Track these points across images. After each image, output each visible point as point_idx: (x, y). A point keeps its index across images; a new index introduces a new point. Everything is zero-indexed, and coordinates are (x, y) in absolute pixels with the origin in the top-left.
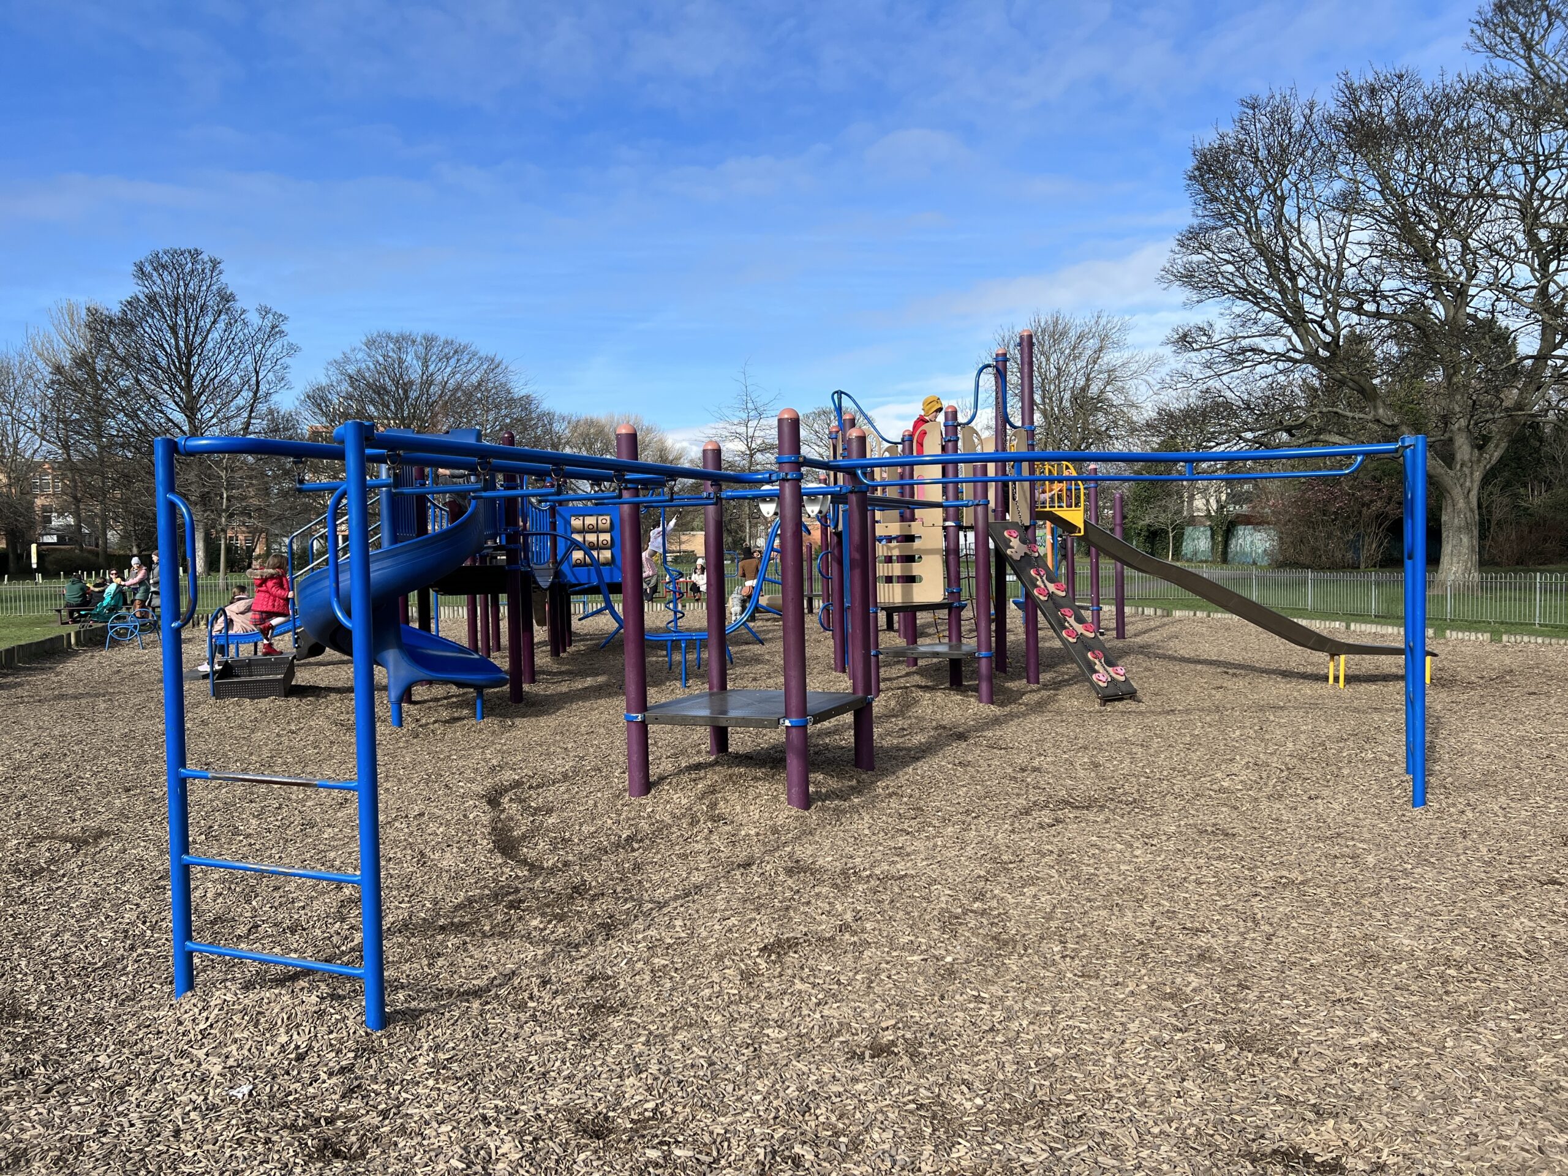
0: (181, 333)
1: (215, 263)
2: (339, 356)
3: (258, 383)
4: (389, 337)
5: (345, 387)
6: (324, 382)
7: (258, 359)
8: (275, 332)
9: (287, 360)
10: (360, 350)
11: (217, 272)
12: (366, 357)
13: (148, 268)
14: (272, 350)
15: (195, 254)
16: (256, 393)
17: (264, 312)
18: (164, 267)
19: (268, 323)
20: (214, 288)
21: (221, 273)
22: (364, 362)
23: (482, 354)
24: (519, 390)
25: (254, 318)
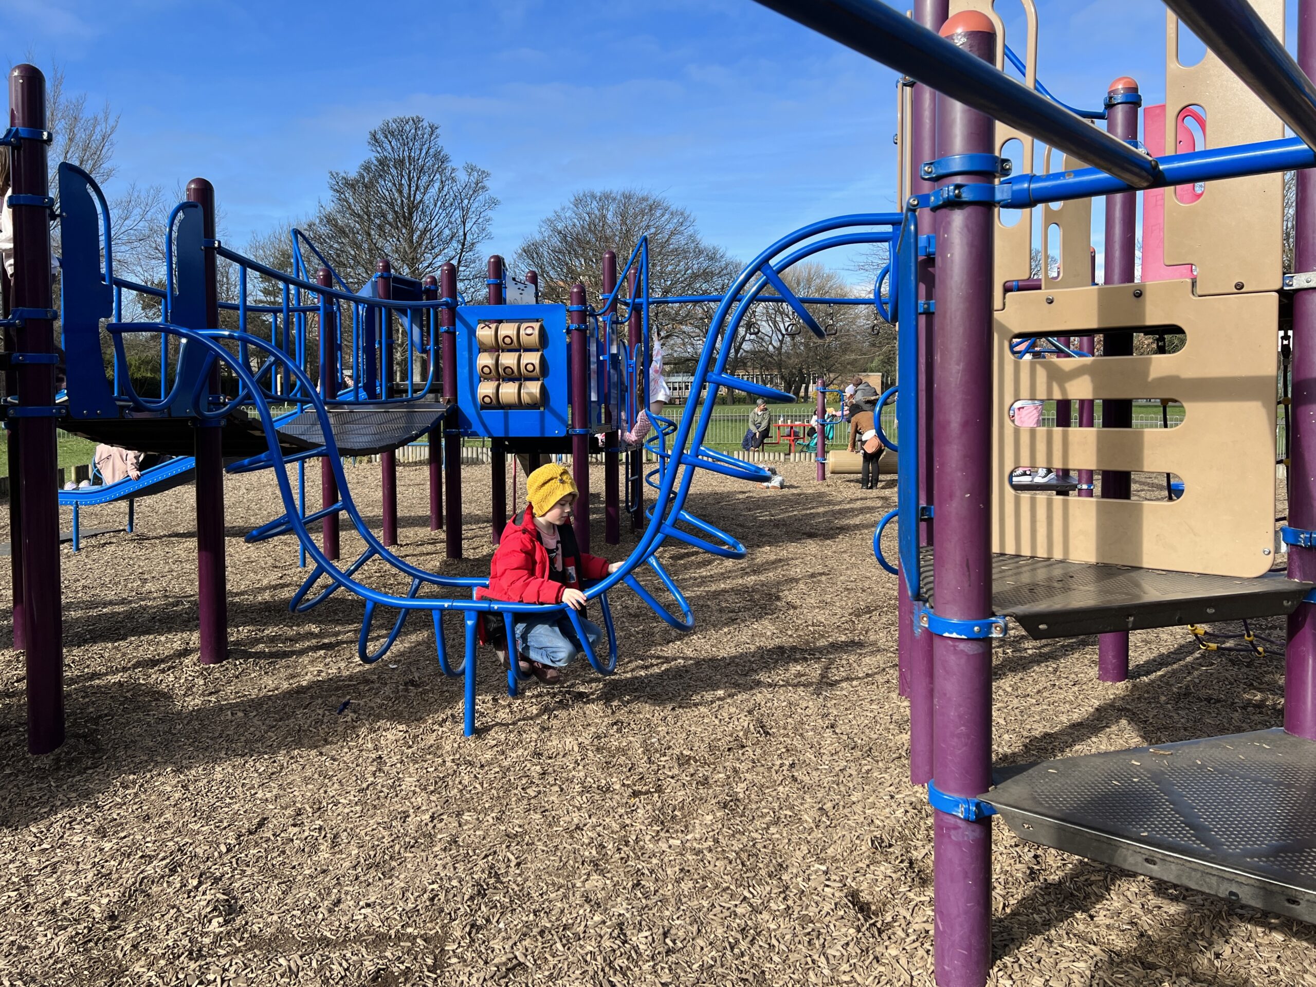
0: (405, 191)
1: (433, 129)
2: (551, 215)
3: (465, 235)
4: (593, 197)
5: (556, 242)
6: (538, 238)
7: (465, 212)
8: (478, 187)
9: (489, 214)
10: (569, 208)
11: (434, 136)
12: (573, 215)
13: (380, 136)
14: (476, 205)
15: (417, 122)
16: (463, 245)
17: (471, 169)
18: (392, 134)
19: (473, 179)
20: (432, 151)
21: (437, 137)
22: (571, 220)
23: (673, 208)
24: (707, 241)
25: (462, 177)
